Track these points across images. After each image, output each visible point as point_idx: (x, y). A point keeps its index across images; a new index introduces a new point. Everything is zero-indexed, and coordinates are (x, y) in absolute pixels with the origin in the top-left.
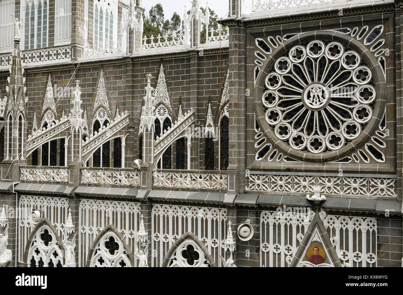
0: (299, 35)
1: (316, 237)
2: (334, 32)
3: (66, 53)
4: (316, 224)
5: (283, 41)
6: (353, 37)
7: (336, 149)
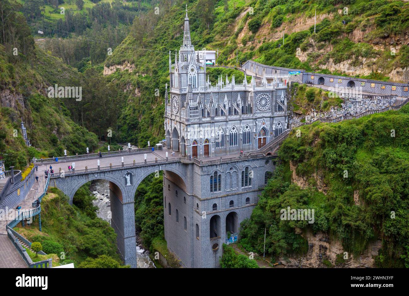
0: (262, 94)
1: (264, 121)
2: (266, 93)
3: (203, 90)
4: (264, 119)
5: (259, 95)
6: (268, 94)
7: (266, 109)
